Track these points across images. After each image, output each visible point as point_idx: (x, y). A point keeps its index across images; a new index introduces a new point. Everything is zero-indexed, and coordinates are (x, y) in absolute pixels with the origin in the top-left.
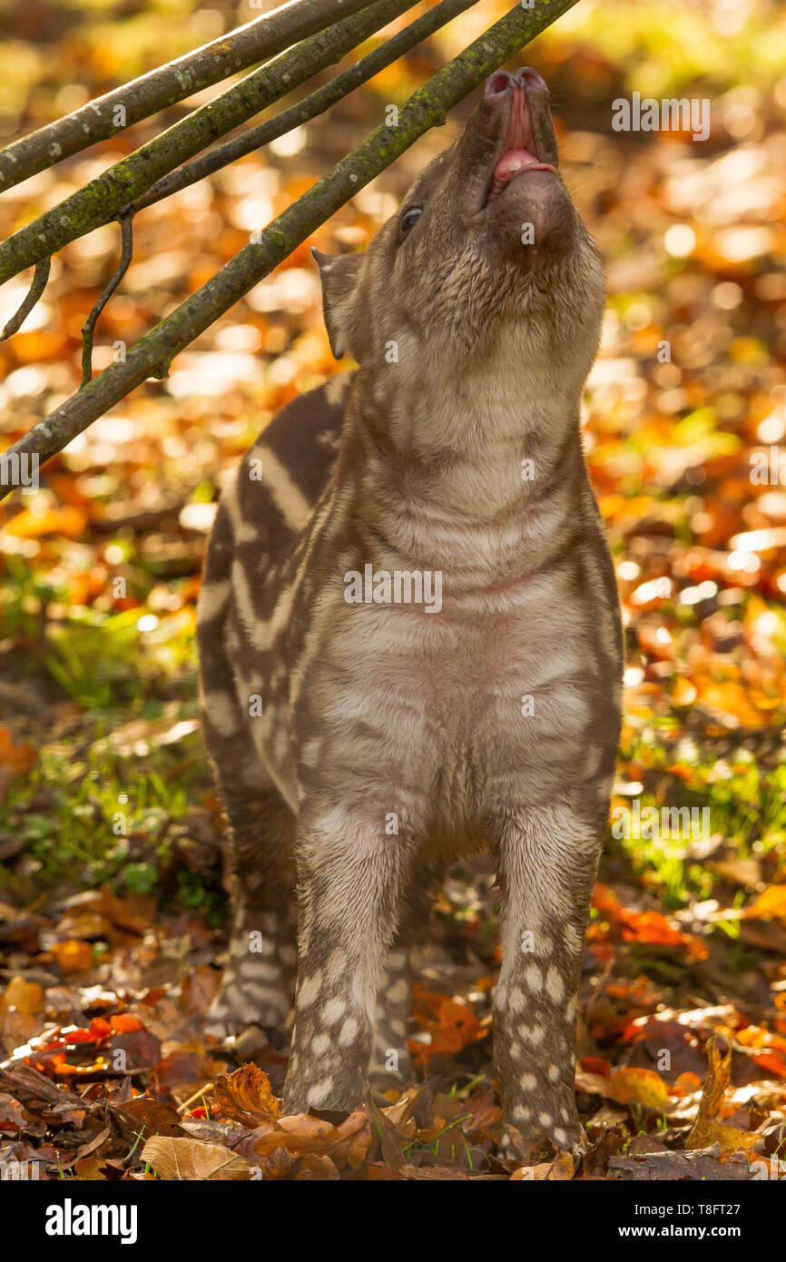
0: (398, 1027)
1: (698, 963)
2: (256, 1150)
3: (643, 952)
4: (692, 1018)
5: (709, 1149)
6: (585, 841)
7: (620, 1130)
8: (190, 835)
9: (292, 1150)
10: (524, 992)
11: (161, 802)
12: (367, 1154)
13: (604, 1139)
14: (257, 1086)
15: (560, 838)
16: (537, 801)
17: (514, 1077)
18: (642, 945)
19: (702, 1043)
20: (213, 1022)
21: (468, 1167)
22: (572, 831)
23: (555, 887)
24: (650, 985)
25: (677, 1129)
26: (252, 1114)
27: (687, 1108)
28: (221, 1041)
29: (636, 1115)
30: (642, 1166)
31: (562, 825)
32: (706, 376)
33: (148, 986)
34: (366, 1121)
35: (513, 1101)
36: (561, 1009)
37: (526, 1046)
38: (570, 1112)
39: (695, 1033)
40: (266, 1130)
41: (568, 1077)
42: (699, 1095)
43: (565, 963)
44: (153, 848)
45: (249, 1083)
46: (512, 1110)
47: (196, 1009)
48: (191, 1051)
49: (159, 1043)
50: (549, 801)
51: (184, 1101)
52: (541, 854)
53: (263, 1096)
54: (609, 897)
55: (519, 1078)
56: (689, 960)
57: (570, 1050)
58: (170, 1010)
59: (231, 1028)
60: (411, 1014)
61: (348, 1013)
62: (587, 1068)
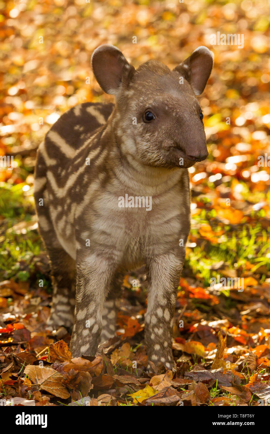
0: (112, 327)
1: (215, 305)
2: (63, 370)
3: (196, 301)
4: (213, 324)
5: (219, 370)
6: (179, 266)
7: (189, 363)
8: (41, 261)
9: (76, 370)
10: (156, 317)
11: (31, 250)
12: (102, 371)
13: (183, 366)
14: (64, 348)
15: (171, 265)
16: (163, 253)
17: (152, 345)
18: (196, 299)
19: (217, 333)
20: (49, 326)
21: (136, 375)
22: (175, 263)
23: (168, 281)
24: (199, 313)
25: (208, 362)
26: (62, 357)
27: (212, 355)
28: (51, 332)
29: (194, 357)
30: (196, 375)
31: (171, 260)
32: (218, 103)
33: (26, 313)
34: (101, 360)
35: (152, 354)
36: (169, 323)
37: (157, 335)
38: (171, 357)
39: (214, 329)
40: (67, 363)
41: (170, 345)
42: (216, 351)
43: (171, 307)
44: (28, 266)
45: (61, 347)
46: (151, 356)
47: (43, 321)
48: (41, 335)
49: (30, 333)
50: (167, 252)
51: (39, 353)
52: (164, 270)
53: (66, 351)
54: (185, 282)
55: (154, 346)
56: (212, 304)
57: (171, 336)
58: (34, 322)
59: (55, 328)
60: (117, 322)
61: (96, 323)
62: (177, 341)
